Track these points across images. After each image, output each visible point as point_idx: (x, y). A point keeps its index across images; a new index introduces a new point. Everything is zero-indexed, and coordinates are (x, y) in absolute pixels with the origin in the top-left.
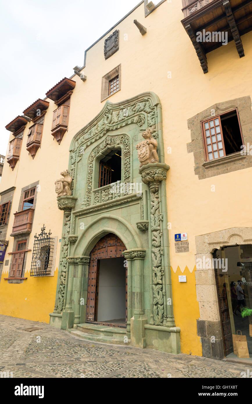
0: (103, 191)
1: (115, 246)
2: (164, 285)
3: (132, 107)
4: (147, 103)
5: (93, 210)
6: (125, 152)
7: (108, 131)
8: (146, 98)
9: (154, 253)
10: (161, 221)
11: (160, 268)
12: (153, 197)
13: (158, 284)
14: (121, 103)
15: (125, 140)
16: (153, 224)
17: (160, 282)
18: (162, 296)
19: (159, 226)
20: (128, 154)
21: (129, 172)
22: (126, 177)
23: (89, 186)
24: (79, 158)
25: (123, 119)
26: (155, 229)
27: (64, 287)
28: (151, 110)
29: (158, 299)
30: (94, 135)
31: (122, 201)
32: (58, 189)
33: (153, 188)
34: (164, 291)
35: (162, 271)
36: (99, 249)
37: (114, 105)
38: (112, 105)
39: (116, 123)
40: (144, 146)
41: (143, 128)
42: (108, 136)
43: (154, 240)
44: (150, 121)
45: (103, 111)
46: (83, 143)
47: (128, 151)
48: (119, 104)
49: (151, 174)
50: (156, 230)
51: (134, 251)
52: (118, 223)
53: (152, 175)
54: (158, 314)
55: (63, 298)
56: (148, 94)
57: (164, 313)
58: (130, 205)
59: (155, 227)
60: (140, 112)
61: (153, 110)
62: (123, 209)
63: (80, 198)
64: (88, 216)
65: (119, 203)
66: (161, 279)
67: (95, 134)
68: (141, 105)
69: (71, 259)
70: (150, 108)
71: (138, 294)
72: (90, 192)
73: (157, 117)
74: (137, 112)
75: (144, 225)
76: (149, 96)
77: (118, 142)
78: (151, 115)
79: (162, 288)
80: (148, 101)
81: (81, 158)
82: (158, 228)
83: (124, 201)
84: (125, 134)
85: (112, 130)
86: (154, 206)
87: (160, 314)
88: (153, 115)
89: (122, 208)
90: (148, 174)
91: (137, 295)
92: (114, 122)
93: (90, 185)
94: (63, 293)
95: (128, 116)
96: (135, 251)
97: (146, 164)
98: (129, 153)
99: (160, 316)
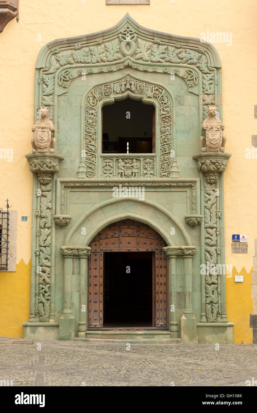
0: (120, 160)
1: (136, 237)
2: (219, 285)
3: (178, 51)
4: (204, 57)
5: (105, 184)
6: (163, 115)
7: (128, 67)
8: (202, 49)
9: (208, 252)
10: (218, 219)
12: (209, 188)
13: (213, 283)
14: (158, 34)
15: (162, 96)
16: (207, 220)
17: (216, 281)
18: (217, 295)
19: (216, 223)
20: (167, 119)
21: (169, 145)
22: (165, 151)
23: (90, 145)
24: (63, 91)
25: (159, 62)
26: (212, 226)
27: (49, 287)
28: (208, 71)
29: (213, 299)
30: (98, 62)
31: (162, 184)
32: (44, 141)
33: (213, 179)
34: (219, 290)
36: (106, 238)
37: (143, 30)
38: (139, 28)
39: (144, 61)
40: (217, 131)
41: (195, 90)
42: (128, 75)
43: (208, 238)
44: (207, 87)
45: (118, 29)
46: (68, 66)
47: (168, 115)
48: (154, 33)
49: (217, 164)
50: (212, 228)
51: (188, 249)
52: (153, 211)
53: (219, 165)
54: (212, 313)
55: (49, 302)
56: (208, 46)
57: (218, 311)
58: (172, 190)
59: (211, 224)
60: (190, 64)
61: (210, 72)
62: (159, 193)
63: (70, 160)
64: (91, 190)
65: (157, 184)
66: (217, 279)
67: (99, 60)
68: (194, 55)
69: (72, 250)
70: (207, 66)
72: (93, 155)
73: (217, 85)
74: (185, 62)
75: (199, 220)
76: (207, 48)
77: (151, 94)
78: (209, 79)
79: (217, 288)
80: (204, 54)
81: (65, 91)
82: (215, 225)
83: (166, 184)
84: (162, 87)
85: (137, 70)
86: (210, 200)
87: (215, 312)
88: (211, 79)
89: (157, 192)
90: (214, 163)
91: (189, 294)
92: (141, 58)
93: (93, 143)
94: (49, 296)
95: (169, 61)
96: (190, 249)
97: (214, 152)
98: (169, 117)
99: (215, 313)
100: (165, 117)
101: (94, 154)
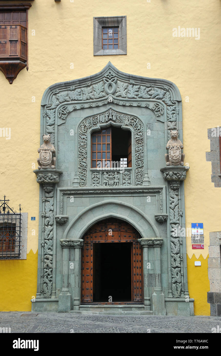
0: (105, 173)
1: (118, 231)
2: (182, 268)
3: (148, 89)
4: (168, 93)
5: (94, 191)
6: (137, 138)
7: (111, 102)
8: (166, 87)
9: (173, 242)
10: (180, 217)
11: (179, 254)
12: (173, 193)
13: (177, 267)
14: (132, 77)
15: (137, 124)
16: (172, 218)
17: (179, 265)
18: (180, 276)
19: (179, 220)
20: (140, 141)
21: (142, 161)
22: (139, 165)
23: (82, 162)
24: (61, 122)
25: (134, 98)
27: (51, 271)
28: (171, 104)
29: (177, 279)
30: (87, 99)
31: (137, 191)
32: (47, 160)
33: (176, 186)
34: (182, 272)
35: (181, 257)
36: (96, 233)
37: (121, 74)
38: (118, 73)
39: (122, 97)
40: (177, 149)
41: (161, 119)
42: (110, 109)
44: (171, 116)
45: (103, 74)
46: (66, 103)
47: (141, 138)
48: (129, 76)
49: (178, 174)
50: (175, 224)
51: (157, 240)
52: (130, 211)
53: (180, 175)
54: (177, 290)
55: (51, 282)
56: (170, 85)
57: (182, 289)
58: (144, 195)
59: (174, 221)
60: (157, 99)
61: (173, 105)
62: (134, 197)
63: (68, 173)
65: (132, 191)
66: (180, 264)
67: (89, 98)
68: (161, 92)
69: (68, 241)
70: (170, 100)
71: (160, 275)
73: (178, 114)
74: (154, 98)
75: (165, 218)
76: (170, 87)
77: (128, 123)
78: (172, 110)
79: (180, 271)
80: (168, 91)
81: (63, 122)
82: (178, 222)
83: (139, 190)
84: (137, 117)
85: (117, 105)
86: (173, 202)
87: (179, 290)
88: (174, 110)
89: (133, 196)
90: (176, 174)
91: (158, 276)
92: (120, 96)
93: (84, 160)
94: (51, 277)
95: (141, 97)
97: (176, 165)
98: (142, 140)
100: (139, 140)
101: (85, 168)
